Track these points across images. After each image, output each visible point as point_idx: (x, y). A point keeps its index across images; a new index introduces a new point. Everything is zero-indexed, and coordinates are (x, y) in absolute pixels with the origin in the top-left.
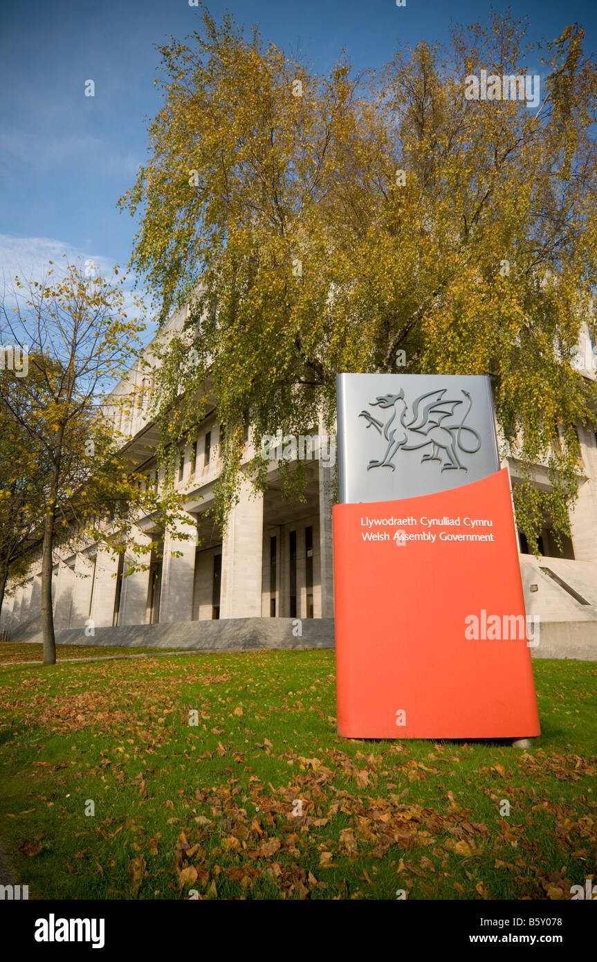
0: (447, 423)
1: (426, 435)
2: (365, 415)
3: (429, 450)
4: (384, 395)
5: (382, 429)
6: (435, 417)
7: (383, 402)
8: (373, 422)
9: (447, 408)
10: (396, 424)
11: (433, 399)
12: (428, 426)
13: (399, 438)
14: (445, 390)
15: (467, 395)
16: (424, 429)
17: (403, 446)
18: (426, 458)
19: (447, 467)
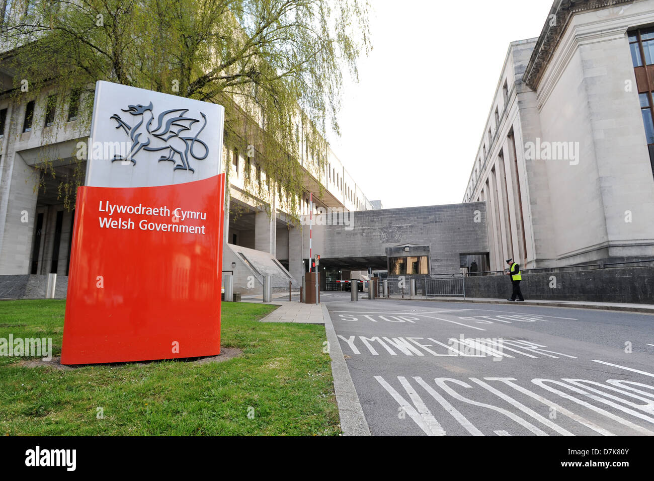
0: (184, 134)
1: (165, 141)
2: (116, 118)
3: (166, 153)
4: (135, 104)
5: (130, 132)
6: (175, 129)
7: (134, 110)
8: (122, 125)
9: (186, 124)
11: (176, 115)
12: (169, 134)
13: (143, 140)
14: (187, 110)
15: (204, 116)
16: (165, 137)
17: (146, 147)
18: (163, 159)
19: (179, 167)
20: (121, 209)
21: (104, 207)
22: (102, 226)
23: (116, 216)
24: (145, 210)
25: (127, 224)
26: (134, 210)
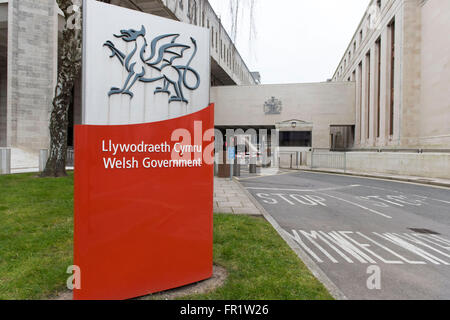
1: (160, 70)
2: (110, 45)
3: (160, 84)
4: (127, 29)
5: (124, 61)
6: (168, 57)
7: (127, 36)
8: (116, 53)
9: (178, 50)
10: (136, 58)
12: (162, 63)
13: (138, 70)
14: (178, 35)
15: (194, 42)
16: (159, 66)
17: (140, 78)
18: (158, 90)
19: (173, 99)
20: (125, 148)
21: (107, 147)
22: (106, 167)
23: (120, 155)
24: (148, 147)
25: (131, 163)
26: (137, 148)
